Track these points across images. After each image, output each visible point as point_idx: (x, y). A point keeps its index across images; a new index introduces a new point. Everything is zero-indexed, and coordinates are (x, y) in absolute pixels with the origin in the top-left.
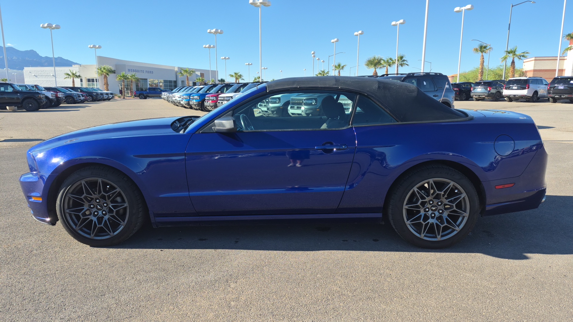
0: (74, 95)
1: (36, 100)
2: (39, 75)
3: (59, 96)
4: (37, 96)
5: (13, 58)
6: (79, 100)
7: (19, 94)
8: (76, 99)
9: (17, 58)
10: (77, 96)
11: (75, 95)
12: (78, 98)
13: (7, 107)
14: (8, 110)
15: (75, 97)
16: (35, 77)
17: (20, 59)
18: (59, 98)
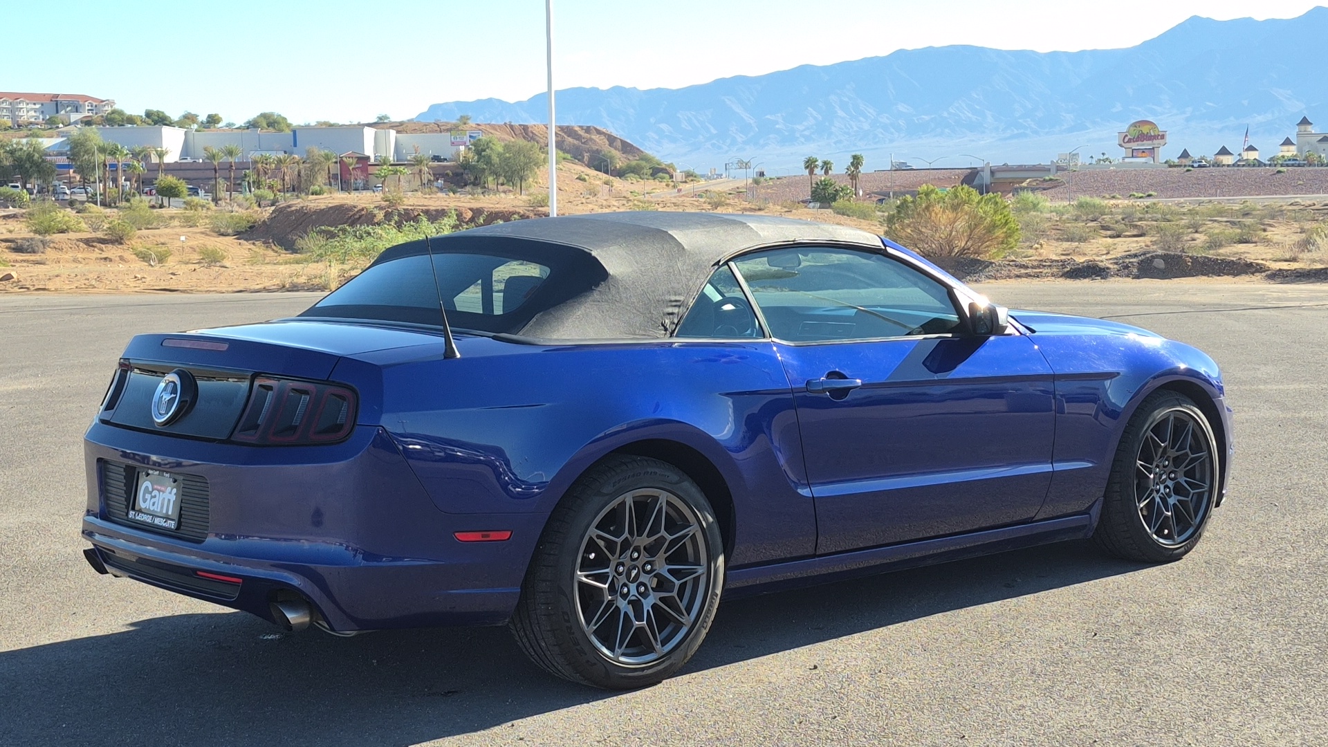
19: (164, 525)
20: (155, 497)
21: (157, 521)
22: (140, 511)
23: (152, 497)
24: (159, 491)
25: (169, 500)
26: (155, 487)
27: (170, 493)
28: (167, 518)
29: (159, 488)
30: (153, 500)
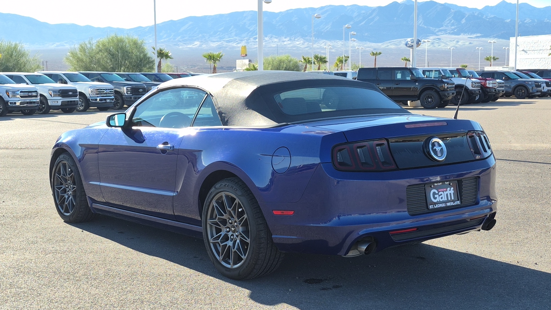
0: (528, 84)
1: (437, 92)
2: (530, 49)
3: (488, 85)
4: (439, 86)
5: (525, 22)
6: (537, 92)
7: (418, 83)
8: (531, 91)
9: (530, 21)
10: (534, 86)
11: (530, 83)
12: (535, 88)
13: (409, 102)
14: (409, 106)
15: (530, 88)
16: (523, 52)
17: (536, 21)
18: (487, 89)
19: (454, 204)
20: (441, 195)
21: (448, 204)
22: (435, 204)
23: (439, 196)
24: (443, 192)
25: (450, 194)
26: (440, 190)
27: (450, 190)
28: (454, 201)
29: (442, 190)
30: (441, 197)
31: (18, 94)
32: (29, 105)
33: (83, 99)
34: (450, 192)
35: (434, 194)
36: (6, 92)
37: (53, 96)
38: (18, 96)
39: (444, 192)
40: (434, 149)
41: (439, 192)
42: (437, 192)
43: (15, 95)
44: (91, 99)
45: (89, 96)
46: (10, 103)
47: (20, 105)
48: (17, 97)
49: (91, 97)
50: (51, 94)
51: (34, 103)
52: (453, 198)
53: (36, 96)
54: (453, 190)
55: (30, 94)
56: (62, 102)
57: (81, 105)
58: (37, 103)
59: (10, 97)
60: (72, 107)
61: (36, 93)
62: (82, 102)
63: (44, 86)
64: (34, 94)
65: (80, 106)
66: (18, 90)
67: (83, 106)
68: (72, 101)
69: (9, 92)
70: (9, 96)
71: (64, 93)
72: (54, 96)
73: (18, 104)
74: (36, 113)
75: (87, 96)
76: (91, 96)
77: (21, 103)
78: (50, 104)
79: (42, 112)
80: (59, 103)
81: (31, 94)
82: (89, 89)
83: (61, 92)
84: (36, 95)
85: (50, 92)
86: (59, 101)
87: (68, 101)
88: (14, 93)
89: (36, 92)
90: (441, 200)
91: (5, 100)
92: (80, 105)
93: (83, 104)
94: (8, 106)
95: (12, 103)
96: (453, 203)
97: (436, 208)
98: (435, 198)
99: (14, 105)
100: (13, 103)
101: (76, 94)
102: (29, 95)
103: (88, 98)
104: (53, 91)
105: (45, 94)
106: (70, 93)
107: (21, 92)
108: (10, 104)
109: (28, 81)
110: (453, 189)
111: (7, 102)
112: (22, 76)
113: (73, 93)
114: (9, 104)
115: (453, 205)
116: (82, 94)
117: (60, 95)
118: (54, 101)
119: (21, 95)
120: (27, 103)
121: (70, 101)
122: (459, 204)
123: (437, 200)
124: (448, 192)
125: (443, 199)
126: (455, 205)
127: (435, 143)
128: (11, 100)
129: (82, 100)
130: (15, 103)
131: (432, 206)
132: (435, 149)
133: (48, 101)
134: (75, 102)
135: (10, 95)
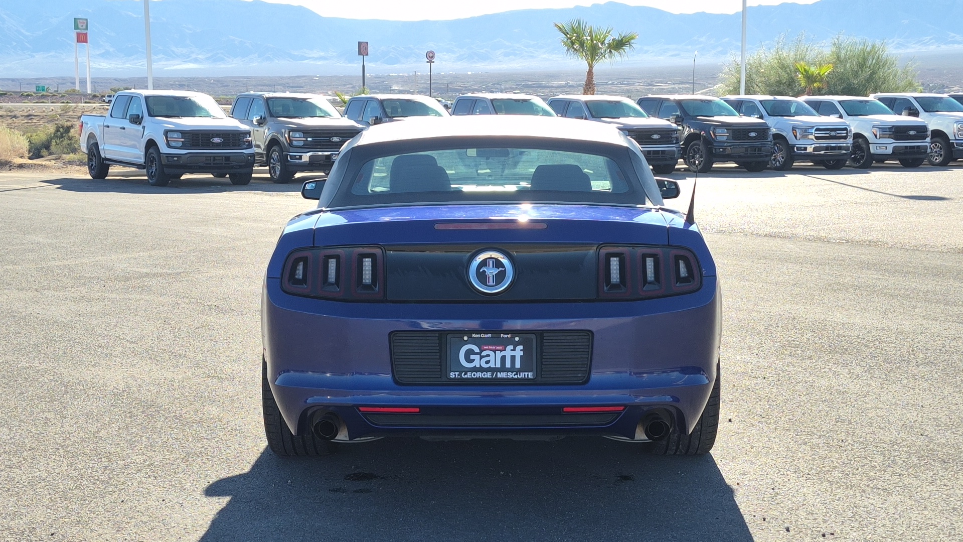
31: (812, 134)
32: (829, 152)
33: (943, 143)
34: (513, 353)
35: (469, 353)
36: (793, 130)
37: (878, 137)
38: (811, 137)
39: (497, 352)
40: (481, 271)
41: (482, 351)
42: (476, 349)
43: (807, 135)
44: (956, 143)
45: (954, 139)
46: (797, 147)
47: (813, 151)
48: (809, 139)
49: (956, 140)
50: (875, 133)
51: (840, 148)
52: (518, 365)
53: (845, 138)
54: (521, 350)
55: (833, 133)
56: (894, 147)
57: (939, 154)
58: (847, 148)
59: (798, 138)
60: (918, 156)
61: (845, 132)
62: (941, 149)
63: (866, 120)
64: (844, 133)
65: (937, 156)
66: (813, 127)
67: (941, 156)
68: (914, 146)
69: (797, 130)
70: (796, 137)
71: (898, 132)
72: (880, 138)
73: (810, 149)
74: (847, 166)
75: (950, 138)
76: (957, 138)
77: (815, 149)
78: (872, 151)
79: (858, 165)
80: (889, 150)
81: (835, 134)
82: (955, 124)
83: (893, 131)
84: (845, 135)
85: (875, 130)
86: (889, 145)
87: (906, 147)
88: (806, 131)
89: (846, 129)
90: (485, 366)
91: (790, 143)
92: (937, 154)
93: (942, 153)
94: (794, 154)
95: (799, 149)
96: (515, 375)
97: (467, 379)
98: (469, 361)
99: (803, 152)
100: (803, 148)
101: (925, 134)
102: (830, 136)
103: (951, 141)
104: (879, 128)
105: (866, 134)
106: (912, 133)
107: (817, 130)
108: (797, 150)
109: (842, 111)
110: (522, 348)
111: (793, 146)
112: (834, 102)
113: (917, 132)
114: (795, 150)
115: (513, 379)
116: (938, 135)
117: (892, 136)
118: (879, 146)
119: (816, 135)
120: (827, 148)
121: (910, 146)
122: (531, 379)
123: (476, 363)
124: (508, 352)
125: (492, 365)
126: (518, 379)
127: (488, 260)
128: (800, 143)
129: (940, 145)
130: (805, 149)
131: (457, 373)
132: (484, 271)
133: (870, 145)
134: (919, 149)
135: (798, 134)
